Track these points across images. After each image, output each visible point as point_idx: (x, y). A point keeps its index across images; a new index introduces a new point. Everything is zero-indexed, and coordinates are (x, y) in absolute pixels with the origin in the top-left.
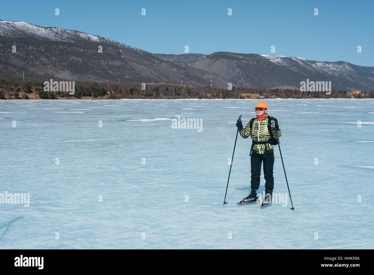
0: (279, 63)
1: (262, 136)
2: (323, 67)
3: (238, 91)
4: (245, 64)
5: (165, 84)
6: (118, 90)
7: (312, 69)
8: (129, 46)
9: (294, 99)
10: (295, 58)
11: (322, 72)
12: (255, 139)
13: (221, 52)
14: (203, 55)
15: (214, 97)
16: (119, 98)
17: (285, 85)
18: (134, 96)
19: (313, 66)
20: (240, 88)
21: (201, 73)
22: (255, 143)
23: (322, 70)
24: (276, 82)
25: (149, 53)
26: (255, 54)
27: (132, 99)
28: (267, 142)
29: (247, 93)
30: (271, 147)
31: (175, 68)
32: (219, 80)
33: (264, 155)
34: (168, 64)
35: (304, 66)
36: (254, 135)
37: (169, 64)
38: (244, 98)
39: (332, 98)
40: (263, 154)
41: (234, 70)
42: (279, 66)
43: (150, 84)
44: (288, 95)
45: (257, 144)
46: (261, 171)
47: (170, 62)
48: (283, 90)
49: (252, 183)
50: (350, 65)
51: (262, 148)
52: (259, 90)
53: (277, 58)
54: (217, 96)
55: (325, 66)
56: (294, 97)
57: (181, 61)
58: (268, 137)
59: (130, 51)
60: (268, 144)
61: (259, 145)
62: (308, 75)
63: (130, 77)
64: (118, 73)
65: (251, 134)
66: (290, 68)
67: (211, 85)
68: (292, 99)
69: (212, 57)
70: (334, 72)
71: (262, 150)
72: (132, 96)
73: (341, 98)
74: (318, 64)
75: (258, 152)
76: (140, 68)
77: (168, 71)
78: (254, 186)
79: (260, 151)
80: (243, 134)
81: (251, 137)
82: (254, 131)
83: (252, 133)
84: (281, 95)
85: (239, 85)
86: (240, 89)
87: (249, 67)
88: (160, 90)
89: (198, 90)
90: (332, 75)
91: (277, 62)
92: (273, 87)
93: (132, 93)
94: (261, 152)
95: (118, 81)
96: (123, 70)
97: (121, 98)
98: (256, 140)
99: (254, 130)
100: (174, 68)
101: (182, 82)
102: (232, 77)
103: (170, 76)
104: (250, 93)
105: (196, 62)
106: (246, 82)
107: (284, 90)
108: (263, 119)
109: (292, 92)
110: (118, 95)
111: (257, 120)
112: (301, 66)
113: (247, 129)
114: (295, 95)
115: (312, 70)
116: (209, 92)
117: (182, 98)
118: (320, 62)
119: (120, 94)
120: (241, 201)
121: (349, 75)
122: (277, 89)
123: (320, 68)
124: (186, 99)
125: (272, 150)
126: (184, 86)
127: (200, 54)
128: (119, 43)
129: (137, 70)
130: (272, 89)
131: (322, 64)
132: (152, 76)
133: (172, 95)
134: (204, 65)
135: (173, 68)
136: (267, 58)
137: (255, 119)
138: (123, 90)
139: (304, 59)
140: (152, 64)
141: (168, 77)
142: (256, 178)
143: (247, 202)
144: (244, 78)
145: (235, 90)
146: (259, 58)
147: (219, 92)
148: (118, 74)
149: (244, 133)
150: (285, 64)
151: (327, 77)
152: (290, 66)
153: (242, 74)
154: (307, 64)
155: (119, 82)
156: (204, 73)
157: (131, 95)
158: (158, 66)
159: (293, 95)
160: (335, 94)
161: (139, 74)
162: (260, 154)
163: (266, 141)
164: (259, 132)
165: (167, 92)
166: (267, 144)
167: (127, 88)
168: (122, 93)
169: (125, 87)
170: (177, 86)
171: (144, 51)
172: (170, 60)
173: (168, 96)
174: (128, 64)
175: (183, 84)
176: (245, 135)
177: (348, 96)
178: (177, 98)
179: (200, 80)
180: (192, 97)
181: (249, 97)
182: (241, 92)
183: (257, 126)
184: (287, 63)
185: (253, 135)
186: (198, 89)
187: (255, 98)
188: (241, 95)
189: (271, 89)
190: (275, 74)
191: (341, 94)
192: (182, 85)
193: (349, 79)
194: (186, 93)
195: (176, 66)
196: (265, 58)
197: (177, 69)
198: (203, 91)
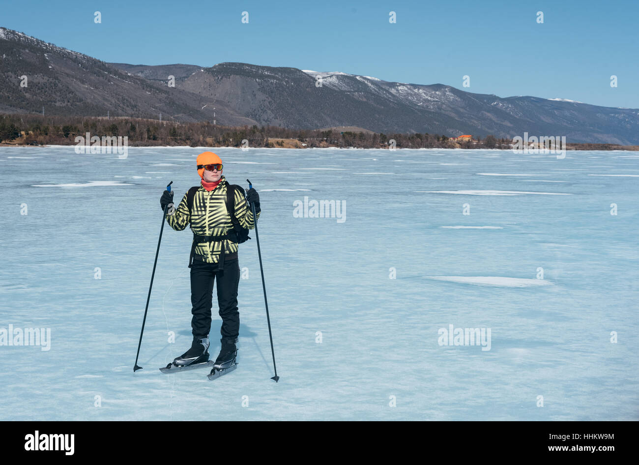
0: (334, 86)
1: (214, 225)
2: (408, 94)
3: (262, 135)
4: (274, 86)
5: (130, 118)
6: (42, 128)
7: (390, 96)
8: (63, 48)
9: (359, 149)
10: (361, 77)
11: (407, 102)
12: (199, 231)
13: (232, 63)
14: (200, 68)
15: (219, 143)
16: (42, 144)
17: (344, 123)
18: (70, 140)
19: (392, 92)
20: (266, 128)
21: (195, 100)
22: (199, 239)
23: (407, 99)
24: (328, 119)
25: (100, 62)
26: (293, 68)
27: (66, 145)
28: (225, 238)
29: (277, 137)
30: (232, 246)
31: (148, 89)
32: (229, 113)
33: (219, 265)
34: (135, 83)
35: (377, 92)
36: (198, 223)
37: (137, 83)
38: (273, 146)
39: (424, 147)
40: (216, 262)
41: (255, 95)
42: (334, 90)
43: (102, 119)
44: (348, 141)
45: (203, 242)
46: (213, 299)
47: (139, 80)
48: (339, 134)
49: (195, 325)
50: (454, 91)
51: (215, 250)
52: (299, 132)
53: (331, 77)
54: (224, 141)
55: (412, 92)
56: (359, 145)
57: (158, 78)
58: (227, 227)
59: (63, 56)
60: (227, 242)
61: (208, 244)
62: (383, 107)
63: (64, 105)
64: (42, 98)
65: (190, 220)
66: (353, 95)
67: (215, 121)
68: (356, 149)
69: (215, 71)
70: (426, 103)
71: (214, 253)
72: (67, 140)
73: (438, 147)
74: (399, 88)
75: (206, 259)
76: (83, 89)
77: (136, 96)
78: (198, 332)
79: (209, 256)
80: (173, 221)
81: (191, 227)
82: (196, 213)
83: (193, 217)
84: (336, 141)
85: (264, 123)
86: (266, 130)
87: (283, 92)
88: (120, 130)
89: (191, 131)
90: (423, 107)
91: (330, 83)
92: (323, 126)
93: (67, 135)
94: (211, 259)
95: (42, 111)
96: (52, 91)
97: (47, 144)
98: (201, 233)
99: (198, 211)
100: (146, 90)
101: (160, 115)
102: (251, 108)
103: (139, 105)
104: (282, 138)
105: (186, 79)
106: (276, 118)
107: (342, 133)
108: (216, 189)
109: (355, 137)
110: (41, 138)
111: (204, 191)
112: (371, 91)
113: (181, 210)
114: (360, 142)
115: (390, 98)
116: (209, 134)
117: (161, 145)
118: (403, 85)
119: (45, 135)
120: (170, 364)
121: (453, 108)
122: (330, 132)
123: (405, 96)
124: (168, 147)
125: (236, 253)
126: (165, 122)
127: (195, 66)
128: (43, 42)
129: (77, 93)
130: (322, 130)
131: (406, 89)
132: (106, 103)
133: (142, 138)
134: (202, 86)
135: (144, 89)
136: (312, 76)
137: (199, 188)
138: (51, 129)
139: (376, 79)
140: (106, 81)
141: (135, 106)
142: (201, 314)
143: (182, 366)
144: (272, 111)
145: (256, 131)
146: (300, 76)
147: (228, 134)
148: (41, 100)
149: (175, 219)
150: (343, 87)
151: (416, 111)
152: (352, 90)
153: (269, 102)
154: (382, 88)
155: (43, 114)
156: (201, 100)
157: (65, 138)
158: (117, 85)
159: (357, 141)
160: (428, 140)
161: (81, 100)
162: (209, 263)
163: (223, 234)
164: (208, 215)
165: (133, 133)
166: (225, 240)
167: (59, 126)
168: (49, 134)
169: (54, 124)
170: (152, 123)
171: (90, 57)
172: (139, 75)
173: (136, 140)
174: (60, 81)
175: (163, 119)
176: (177, 223)
177: (450, 144)
178: (152, 145)
179: (194, 113)
180: (178, 143)
181: (281, 145)
182: (266, 136)
183: (204, 203)
184: (347, 85)
185: (194, 223)
186: (189, 129)
187: (291, 146)
188: (267, 140)
189: (319, 131)
190: (327, 104)
191: (438, 140)
192: (160, 121)
193: (453, 115)
194: (168, 136)
195: (150, 87)
196: (310, 76)
197: (152, 92)
198: (199, 132)
